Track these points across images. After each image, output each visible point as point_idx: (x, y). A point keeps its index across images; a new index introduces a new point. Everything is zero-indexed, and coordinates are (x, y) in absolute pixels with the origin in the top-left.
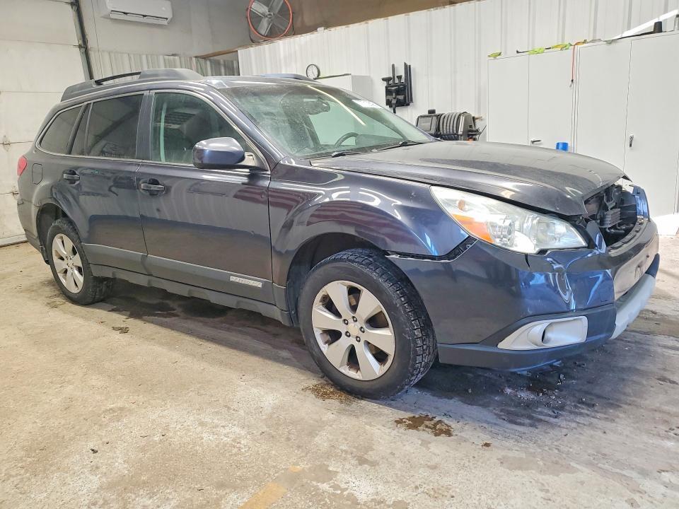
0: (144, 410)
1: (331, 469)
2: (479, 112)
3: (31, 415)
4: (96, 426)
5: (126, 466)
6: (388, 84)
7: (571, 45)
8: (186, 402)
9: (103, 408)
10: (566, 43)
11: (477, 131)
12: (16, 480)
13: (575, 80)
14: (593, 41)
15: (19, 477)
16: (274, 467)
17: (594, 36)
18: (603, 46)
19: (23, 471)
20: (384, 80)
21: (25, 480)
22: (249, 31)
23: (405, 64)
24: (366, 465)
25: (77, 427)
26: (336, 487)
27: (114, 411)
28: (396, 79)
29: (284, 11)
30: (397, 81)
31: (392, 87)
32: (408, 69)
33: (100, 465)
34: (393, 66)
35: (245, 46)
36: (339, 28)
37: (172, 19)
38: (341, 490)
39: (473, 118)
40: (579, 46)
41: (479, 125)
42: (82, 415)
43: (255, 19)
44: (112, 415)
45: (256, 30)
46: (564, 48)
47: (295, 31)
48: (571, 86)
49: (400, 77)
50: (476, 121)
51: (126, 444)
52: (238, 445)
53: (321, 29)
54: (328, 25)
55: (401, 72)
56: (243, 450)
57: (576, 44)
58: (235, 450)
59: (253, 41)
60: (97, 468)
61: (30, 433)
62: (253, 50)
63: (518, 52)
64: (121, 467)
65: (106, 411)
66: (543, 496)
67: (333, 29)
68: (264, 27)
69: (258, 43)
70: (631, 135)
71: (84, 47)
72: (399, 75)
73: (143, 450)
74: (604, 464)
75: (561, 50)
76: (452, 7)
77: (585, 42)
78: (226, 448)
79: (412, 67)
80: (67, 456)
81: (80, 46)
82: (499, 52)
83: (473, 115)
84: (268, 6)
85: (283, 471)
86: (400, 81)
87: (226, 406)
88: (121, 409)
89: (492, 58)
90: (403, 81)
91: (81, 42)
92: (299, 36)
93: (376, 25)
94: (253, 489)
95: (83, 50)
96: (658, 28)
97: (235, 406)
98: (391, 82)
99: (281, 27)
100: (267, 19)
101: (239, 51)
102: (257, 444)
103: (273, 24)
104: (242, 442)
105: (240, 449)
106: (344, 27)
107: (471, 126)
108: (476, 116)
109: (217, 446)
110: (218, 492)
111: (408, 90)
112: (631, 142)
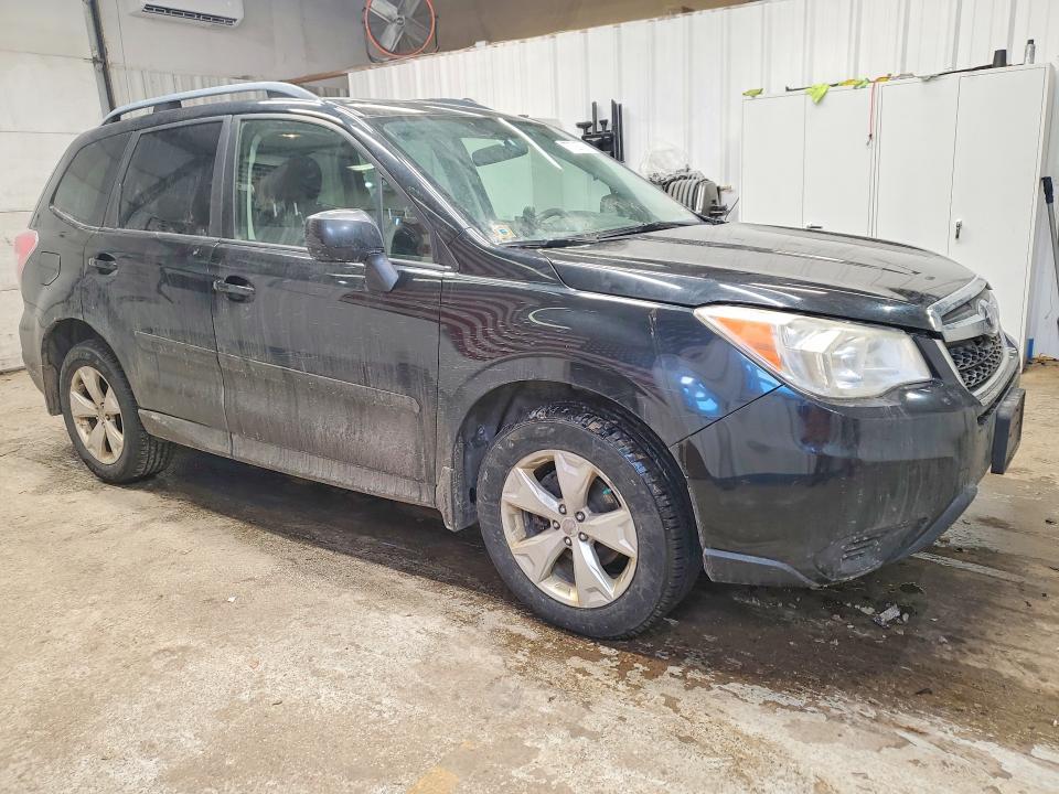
0: (221, 651)
1: (528, 744)
2: (727, 179)
3: (34, 660)
4: (144, 678)
5: (198, 743)
6: (586, 132)
7: (869, 82)
8: (288, 637)
9: (153, 649)
10: (862, 77)
11: (724, 209)
12: (20, 767)
13: (874, 135)
14: (902, 76)
15: (24, 762)
16: (438, 741)
17: (903, 68)
18: (919, 84)
19: (31, 751)
20: (579, 126)
21: (34, 766)
22: (367, 42)
23: (613, 102)
24: (582, 738)
25: (113, 680)
26: (538, 773)
27: (173, 653)
28: (599, 125)
29: (422, 14)
30: (599, 128)
31: (593, 137)
32: (617, 110)
33: (156, 741)
34: (594, 105)
35: (358, 66)
36: (509, 43)
37: (243, 21)
38: (547, 777)
39: (719, 189)
40: (882, 83)
41: (726, 200)
42: (120, 660)
43: (377, 25)
44: (168, 659)
45: (378, 43)
46: (858, 85)
47: (438, 46)
48: (868, 144)
49: (604, 123)
50: (722, 193)
51: (196, 707)
52: (378, 707)
53: (480, 44)
54: (491, 38)
55: (607, 115)
56: (385, 715)
57: (878, 80)
58: (374, 715)
59: (373, 60)
60: (152, 746)
61: (36, 689)
62: (372, 74)
63: (788, 90)
64: (192, 744)
65: (159, 652)
66: (859, 783)
67: (500, 45)
68: (391, 38)
69: (382, 63)
70: (959, 220)
71: (101, 61)
72: (604, 119)
73: (225, 715)
74: (946, 732)
75: (855, 88)
76: (687, 17)
77: (889, 77)
78: (359, 712)
79: (623, 107)
80: (99, 728)
81: (95, 61)
82: (759, 88)
83: (718, 185)
84: (396, 5)
85: (452, 749)
86: (604, 128)
87: (352, 644)
88: (184, 649)
89: (749, 97)
90: (609, 128)
91: (96, 53)
92: (446, 53)
93: (568, 40)
94: (407, 778)
95: (100, 66)
96: (1001, 58)
97: (367, 643)
98: (590, 130)
99: (416, 38)
100: (394, 25)
101: (350, 75)
102: (408, 706)
103: (404, 33)
104: (384, 702)
105: (380, 713)
106: (517, 41)
107: (714, 202)
108: (722, 186)
109: (343, 709)
110: (352, 783)
111: (617, 142)
112: (958, 231)
